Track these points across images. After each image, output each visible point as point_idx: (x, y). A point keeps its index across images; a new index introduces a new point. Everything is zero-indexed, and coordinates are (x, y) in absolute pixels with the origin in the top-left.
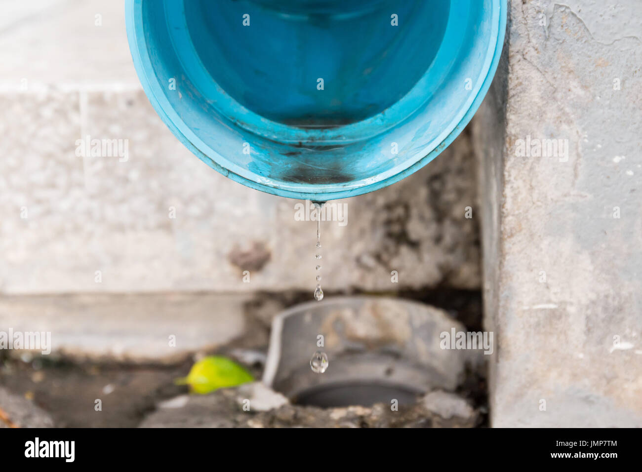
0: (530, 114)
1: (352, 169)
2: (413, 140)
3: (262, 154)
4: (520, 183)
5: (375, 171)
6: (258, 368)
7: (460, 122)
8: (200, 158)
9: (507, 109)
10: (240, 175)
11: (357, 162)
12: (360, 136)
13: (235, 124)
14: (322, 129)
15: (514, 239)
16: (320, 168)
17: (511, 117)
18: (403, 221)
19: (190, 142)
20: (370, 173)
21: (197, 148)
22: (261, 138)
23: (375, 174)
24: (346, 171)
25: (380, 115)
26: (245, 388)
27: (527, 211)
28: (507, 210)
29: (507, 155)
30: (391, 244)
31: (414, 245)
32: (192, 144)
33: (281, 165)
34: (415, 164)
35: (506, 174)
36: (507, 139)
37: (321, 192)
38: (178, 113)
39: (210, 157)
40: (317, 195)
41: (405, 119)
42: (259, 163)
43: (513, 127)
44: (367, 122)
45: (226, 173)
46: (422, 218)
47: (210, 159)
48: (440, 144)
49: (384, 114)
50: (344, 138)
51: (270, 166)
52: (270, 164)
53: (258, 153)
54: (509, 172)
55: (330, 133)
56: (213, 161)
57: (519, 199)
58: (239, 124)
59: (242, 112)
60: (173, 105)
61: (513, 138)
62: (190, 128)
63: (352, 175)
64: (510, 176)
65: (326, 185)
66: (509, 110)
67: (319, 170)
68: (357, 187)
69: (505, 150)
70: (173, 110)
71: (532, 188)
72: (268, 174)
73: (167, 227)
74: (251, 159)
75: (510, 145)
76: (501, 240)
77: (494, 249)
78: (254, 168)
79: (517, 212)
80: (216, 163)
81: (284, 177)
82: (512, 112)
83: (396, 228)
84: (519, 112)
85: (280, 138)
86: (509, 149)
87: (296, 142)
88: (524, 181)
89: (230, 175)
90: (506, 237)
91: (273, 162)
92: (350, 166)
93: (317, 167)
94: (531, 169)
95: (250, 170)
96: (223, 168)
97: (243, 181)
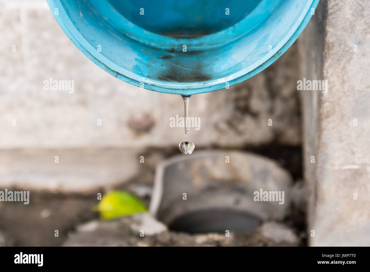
0: (343, 27)
1: (211, 70)
2: (256, 48)
3: (144, 58)
4: (334, 78)
5: (228, 72)
6: (147, 199)
7: (293, 35)
8: (96, 64)
9: (327, 24)
10: (126, 76)
11: (214, 64)
12: (217, 44)
13: (125, 35)
14: (189, 38)
15: (330, 119)
16: (187, 69)
17: (329, 29)
18: (247, 98)
19: (88, 51)
20: (224, 74)
21: (93, 56)
22: (144, 45)
23: (228, 75)
24: (206, 71)
25: (231, 28)
26: (137, 217)
27: (339, 99)
28: (325, 98)
29: (326, 58)
30: (239, 114)
31: (255, 115)
32: (89, 53)
33: (158, 67)
34: (258, 68)
35: (325, 72)
36: (326, 46)
37: (187, 88)
38: (78, 29)
39: (103, 62)
40: (184, 90)
41: (250, 30)
42: (141, 66)
43: (331, 37)
44: (222, 33)
45: (115, 74)
46: (260, 97)
47: (103, 64)
48: (277, 52)
49: (234, 27)
50: (205, 45)
51: (149, 68)
52: (149, 66)
53: (140, 58)
54: (327, 70)
55: (195, 42)
56: (105, 66)
57: (334, 89)
58: (127, 35)
59: (130, 26)
60: (74, 23)
61: (330, 45)
62: (87, 40)
63: (210, 75)
64: (327, 73)
65: (191, 83)
66: (328, 24)
67: (185, 70)
68: (214, 85)
69: (324, 54)
70: (74, 26)
71: (343, 82)
72: (147, 74)
73: (83, 103)
74: (135, 63)
75: (328, 51)
76: (319, 120)
77: (314, 125)
78: (137, 70)
79: (332, 100)
80: (107, 67)
81: (159, 76)
82: (331, 26)
83: (242, 104)
84: (336, 25)
85: (158, 46)
86: (328, 54)
87: (170, 48)
88: (338, 77)
89: (118, 76)
90: (324, 117)
91: (152, 65)
92: (209, 67)
93: (185, 68)
94: (344, 68)
95: (134, 72)
96: (113, 71)
97: (128, 80)
